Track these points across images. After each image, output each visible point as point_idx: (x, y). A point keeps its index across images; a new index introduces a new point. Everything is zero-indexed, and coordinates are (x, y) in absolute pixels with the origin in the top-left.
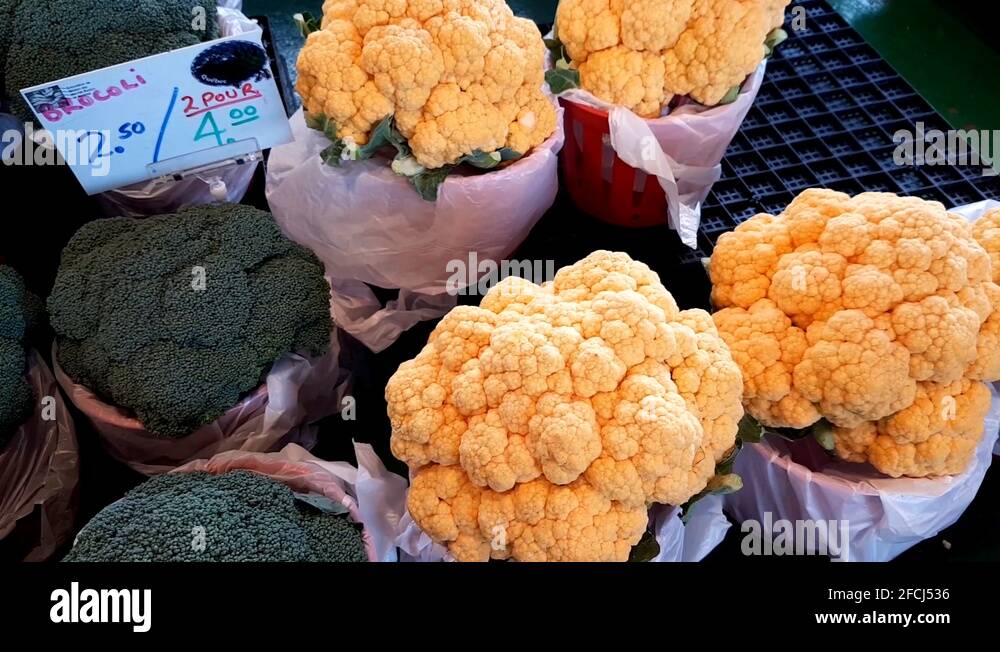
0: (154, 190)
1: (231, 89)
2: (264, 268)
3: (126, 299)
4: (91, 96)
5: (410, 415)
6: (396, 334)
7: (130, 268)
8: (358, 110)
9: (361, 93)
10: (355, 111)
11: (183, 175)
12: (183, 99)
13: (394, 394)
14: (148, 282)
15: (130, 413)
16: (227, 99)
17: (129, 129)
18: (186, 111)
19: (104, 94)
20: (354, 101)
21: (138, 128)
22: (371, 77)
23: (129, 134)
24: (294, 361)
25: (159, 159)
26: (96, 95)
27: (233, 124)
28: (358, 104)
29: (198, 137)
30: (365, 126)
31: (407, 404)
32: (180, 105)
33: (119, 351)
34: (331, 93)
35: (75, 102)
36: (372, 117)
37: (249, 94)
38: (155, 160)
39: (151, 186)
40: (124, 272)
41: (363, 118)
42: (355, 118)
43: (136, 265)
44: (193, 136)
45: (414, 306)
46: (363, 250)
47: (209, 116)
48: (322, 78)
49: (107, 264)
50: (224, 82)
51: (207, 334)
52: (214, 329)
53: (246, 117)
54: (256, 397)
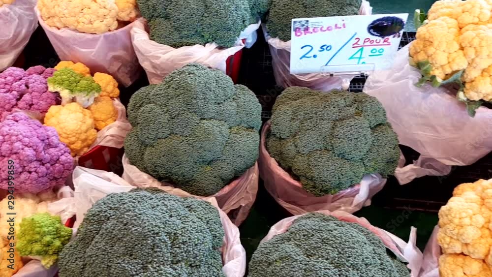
0: (310, 78)
1: (379, 39)
2: (378, 128)
3: (315, 127)
4: (319, 29)
5: (462, 227)
6: (413, 178)
7: (320, 113)
8: (449, 63)
9: (454, 55)
10: (447, 62)
11: (334, 74)
12: (356, 39)
13: (454, 213)
14: (327, 121)
15: (296, 178)
16: (375, 43)
17: (325, 47)
18: (354, 45)
19: (325, 28)
20: (448, 58)
21: (329, 48)
22: (462, 48)
23: (323, 50)
24: (373, 177)
25: (328, 65)
26: (321, 29)
27: (370, 56)
28: (450, 60)
29: (351, 58)
30: (449, 71)
31: (461, 220)
32: (354, 41)
33: (304, 149)
34: (438, 51)
35: (311, 30)
36: (455, 68)
37: (385, 43)
38: (326, 65)
39: (309, 76)
40: (316, 114)
41: (450, 67)
42: (445, 66)
43: (323, 112)
44: (349, 57)
45: (424, 166)
46: (420, 132)
47: (362, 49)
48: (436, 43)
49: (308, 108)
50: (379, 35)
51: (349, 153)
52: (353, 152)
53: (377, 53)
54: (353, 189)
